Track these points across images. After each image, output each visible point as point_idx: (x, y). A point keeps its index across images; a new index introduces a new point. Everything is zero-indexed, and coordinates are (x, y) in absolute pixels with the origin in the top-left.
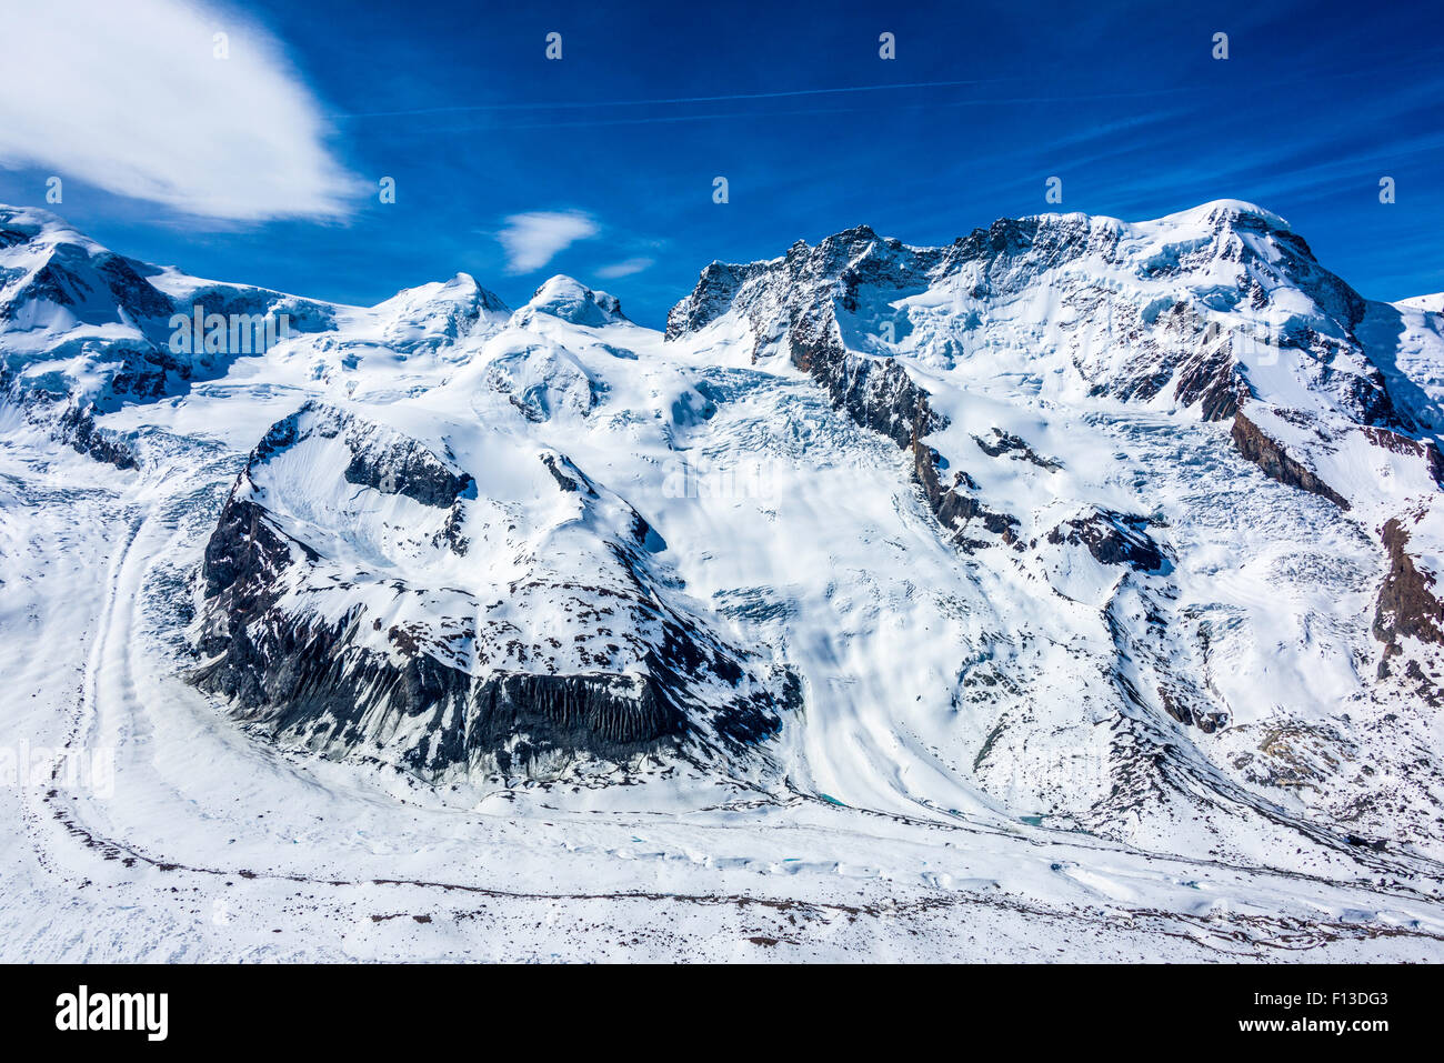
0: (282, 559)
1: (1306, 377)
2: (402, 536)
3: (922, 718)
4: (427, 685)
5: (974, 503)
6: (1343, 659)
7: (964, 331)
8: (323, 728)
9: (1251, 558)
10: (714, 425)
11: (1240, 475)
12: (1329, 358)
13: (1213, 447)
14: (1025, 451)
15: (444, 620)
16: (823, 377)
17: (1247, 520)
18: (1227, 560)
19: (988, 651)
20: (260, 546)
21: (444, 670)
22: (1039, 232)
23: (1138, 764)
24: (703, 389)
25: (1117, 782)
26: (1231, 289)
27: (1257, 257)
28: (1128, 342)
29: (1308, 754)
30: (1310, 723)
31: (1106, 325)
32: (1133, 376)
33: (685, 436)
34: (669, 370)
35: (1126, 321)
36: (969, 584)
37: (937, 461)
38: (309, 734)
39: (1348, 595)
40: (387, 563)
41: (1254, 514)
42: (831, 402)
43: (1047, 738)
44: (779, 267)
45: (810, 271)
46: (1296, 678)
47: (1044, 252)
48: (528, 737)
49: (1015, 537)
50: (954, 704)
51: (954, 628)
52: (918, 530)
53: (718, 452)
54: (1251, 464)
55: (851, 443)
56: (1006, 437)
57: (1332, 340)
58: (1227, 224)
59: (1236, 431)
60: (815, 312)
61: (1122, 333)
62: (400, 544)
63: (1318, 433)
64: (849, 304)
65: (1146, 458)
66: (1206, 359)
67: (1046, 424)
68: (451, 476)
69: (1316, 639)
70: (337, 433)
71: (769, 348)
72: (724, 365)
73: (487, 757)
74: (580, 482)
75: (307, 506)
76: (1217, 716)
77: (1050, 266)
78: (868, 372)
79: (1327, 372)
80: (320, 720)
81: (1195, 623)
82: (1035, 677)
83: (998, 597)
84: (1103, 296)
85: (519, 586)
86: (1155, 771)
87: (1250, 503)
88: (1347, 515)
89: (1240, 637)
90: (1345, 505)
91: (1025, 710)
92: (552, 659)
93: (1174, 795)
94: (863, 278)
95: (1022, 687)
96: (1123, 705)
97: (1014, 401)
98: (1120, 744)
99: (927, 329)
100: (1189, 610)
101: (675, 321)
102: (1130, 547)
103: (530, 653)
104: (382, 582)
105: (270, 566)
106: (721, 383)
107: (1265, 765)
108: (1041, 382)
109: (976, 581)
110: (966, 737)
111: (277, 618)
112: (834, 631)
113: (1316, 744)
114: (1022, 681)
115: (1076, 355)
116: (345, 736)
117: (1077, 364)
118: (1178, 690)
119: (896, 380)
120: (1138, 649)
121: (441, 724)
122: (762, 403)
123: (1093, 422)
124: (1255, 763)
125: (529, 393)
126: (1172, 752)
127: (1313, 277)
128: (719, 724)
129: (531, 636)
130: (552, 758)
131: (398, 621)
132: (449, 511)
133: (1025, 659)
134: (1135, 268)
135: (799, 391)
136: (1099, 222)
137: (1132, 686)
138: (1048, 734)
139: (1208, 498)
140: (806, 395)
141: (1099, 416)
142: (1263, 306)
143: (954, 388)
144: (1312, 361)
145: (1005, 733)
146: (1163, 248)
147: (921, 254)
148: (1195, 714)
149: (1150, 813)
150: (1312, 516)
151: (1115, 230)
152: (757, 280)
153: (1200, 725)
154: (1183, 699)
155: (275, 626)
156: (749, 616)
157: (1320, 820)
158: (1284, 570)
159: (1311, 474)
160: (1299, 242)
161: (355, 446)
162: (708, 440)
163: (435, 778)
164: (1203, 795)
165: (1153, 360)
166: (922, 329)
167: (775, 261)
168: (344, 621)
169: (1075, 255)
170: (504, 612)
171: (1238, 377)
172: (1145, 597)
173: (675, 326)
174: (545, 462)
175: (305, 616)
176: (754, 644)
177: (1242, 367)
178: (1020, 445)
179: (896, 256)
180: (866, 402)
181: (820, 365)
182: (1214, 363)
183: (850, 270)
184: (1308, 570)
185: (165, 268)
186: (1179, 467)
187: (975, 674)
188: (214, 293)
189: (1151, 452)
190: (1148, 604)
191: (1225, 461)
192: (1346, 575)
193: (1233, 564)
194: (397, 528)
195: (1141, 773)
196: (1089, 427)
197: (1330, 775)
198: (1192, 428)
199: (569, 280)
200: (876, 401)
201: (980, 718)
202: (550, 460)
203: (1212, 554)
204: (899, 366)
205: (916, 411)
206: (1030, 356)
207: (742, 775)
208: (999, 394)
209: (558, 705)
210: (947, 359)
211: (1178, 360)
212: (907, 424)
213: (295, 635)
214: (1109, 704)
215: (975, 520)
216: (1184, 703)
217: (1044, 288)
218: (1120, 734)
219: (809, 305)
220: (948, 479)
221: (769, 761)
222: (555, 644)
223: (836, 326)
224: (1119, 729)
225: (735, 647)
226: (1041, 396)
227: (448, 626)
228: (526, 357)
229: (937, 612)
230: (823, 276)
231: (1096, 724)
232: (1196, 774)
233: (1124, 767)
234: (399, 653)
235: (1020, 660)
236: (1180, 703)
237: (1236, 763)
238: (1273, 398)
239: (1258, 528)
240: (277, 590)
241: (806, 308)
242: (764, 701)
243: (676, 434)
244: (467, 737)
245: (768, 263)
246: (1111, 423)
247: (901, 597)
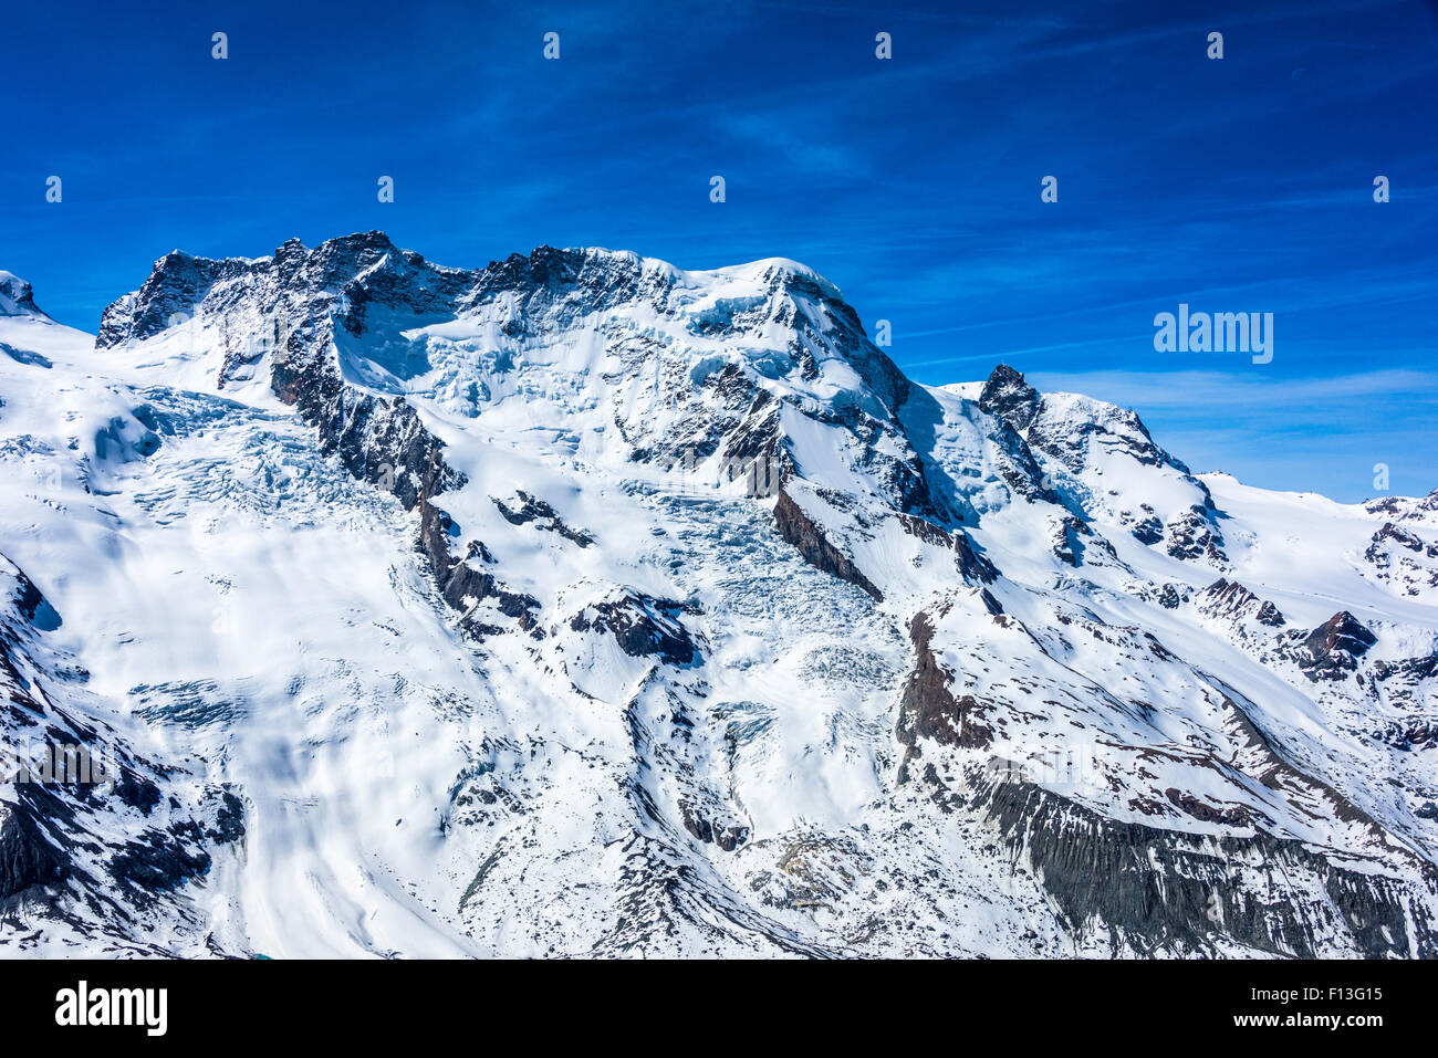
1: (849, 457)
3: (399, 847)
5: (489, 579)
6: (865, 762)
7: (493, 373)
9: (785, 651)
10: (156, 464)
11: (780, 559)
12: (873, 439)
13: (755, 527)
14: (552, 520)
16: (312, 413)
17: (783, 610)
18: (761, 654)
19: (489, 760)
22: (585, 267)
23: (648, 891)
24: (143, 414)
25: (624, 914)
26: (782, 355)
27: (809, 324)
28: (675, 403)
29: (825, 870)
30: (830, 835)
31: (652, 382)
32: (678, 442)
33: (111, 475)
34: (96, 387)
35: (674, 380)
36: (475, 678)
37: (447, 527)
39: (876, 693)
41: (791, 602)
42: (321, 445)
43: (549, 867)
44: (264, 268)
45: (305, 278)
46: (820, 785)
47: (590, 291)
49: (534, 622)
50: (442, 828)
51: (451, 733)
52: (419, 614)
53: (159, 500)
54: (791, 548)
55: (343, 499)
56: (532, 502)
57: (876, 420)
58: (781, 285)
59: (779, 511)
60: (307, 331)
61: (669, 392)
63: (857, 517)
64: (353, 325)
65: (685, 536)
66: (753, 430)
67: (579, 490)
69: (842, 742)
71: (243, 370)
72: (178, 387)
76: (738, 831)
77: (596, 308)
78: (371, 411)
79: (870, 453)
81: (723, 724)
82: (543, 791)
83: (507, 693)
84: (651, 348)
86: (666, 898)
87: (788, 590)
88: (880, 608)
89: (768, 741)
90: (878, 595)
91: (526, 832)
93: (683, 926)
94: (373, 295)
95: (527, 803)
96: (637, 823)
97: (544, 460)
98: (632, 868)
99: (449, 366)
100: (718, 710)
101: (113, 322)
102: (660, 636)
106: (170, 409)
107: (782, 884)
108: (578, 441)
109: (483, 674)
110: (453, 869)
112: (295, 738)
113: (834, 859)
114: (527, 797)
115: (619, 412)
117: (619, 423)
118: (699, 801)
119: (405, 424)
120: (660, 755)
122: (228, 440)
123: (631, 491)
124: (773, 883)
126: (687, 874)
127: (862, 352)
128: (119, 869)
133: (532, 771)
134: (686, 321)
135: (279, 429)
136: (651, 264)
137: (651, 799)
138: (552, 860)
139: (746, 583)
140: (288, 434)
141: (638, 485)
142: (812, 378)
143: (478, 439)
144: (856, 440)
145: (501, 861)
146: (716, 303)
147: (447, 275)
148: (715, 829)
149: (657, 948)
150: (846, 607)
151: (667, 276)
152: (233, 282)
153: (720, 844)
154: (704, 812)
156: (179, 720)
157: (832, 943)
158: (816, 665)
159: (848, 561)
160: (850, 312)
162: (145, 484)
164: (714, 923)
165: (700, 426)
166: (442, 365)
167: (260, 260)
169: (624, 299)
171: (784, 452)
172: (673, 695)
173: (111, 329)
176: (183, 758)
177: (788, 441)
178: (547, 512)
179: (416, 274)
180: (365, 449)
181: (309, 398)
182: (761, 434)
183: (356, 283)
184: (839, 666)
186: (719, 547)
187: (472, 790)
189: (692, 529)
190: (675, 702)
191: (766, 543)
192: (873, 671)
193: (766, 657)
195: (651, 901)
196: (626, 497)
197: (845, 892)
198: (736, 504)
200: (378, 448)
201: (472, 844)
203: (745, 647)
204: (409, 408)
205: (427, 462)
206: (568, 409)
207: (147, 937)
208: (528, 450)
210: (471, 404)
211: (725, 428)
212: (415, 479)
214: (622, 821)
215: (488, 600)
216: (706, 817)
217: (588, 331)
218: (632, 857)
219: (301, 320)
220: (459, 549)
221: (188, 914)
223: (334, 351)
224: (632, 851)
225: (154, 762)
226: (576, 458)
229: (431, 713)
230: (322, 287)
231: (607, 845)
232: (711, 899)
233: (633, 895)
235: (528, 771)
236: (700, 817)
237: (753, 884)
238: (816, 477)
239: (794, 618)
241: (296, 324)
242: (189, 833)
243: (98, 472)
245: (249, 262)
246: (650, 494)
247: (388, 695)
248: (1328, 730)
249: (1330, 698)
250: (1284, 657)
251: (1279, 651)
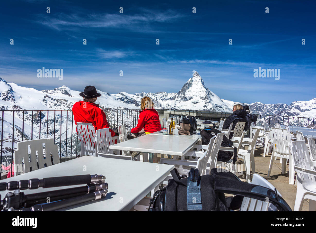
248: (36, 133)
249: (37, 127)
250: (28, 120)
251: (27, 119)
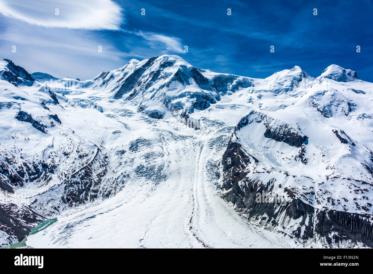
0: (247, 161)
2: (284, 156)
4: (299, 209)
8: (264, 219)
15: (303, 187)
20: (240, 157)
21: (304, 204)
38: (260, 220)
40: (279, 165)
48: (338, 233)
62: (283, 159)
68: (300, 137)
70: (261, 121)
73: (323, 238)
74: (348, 140)
75: (253, 144)
80: (263, 216)
85: (330, 177)
92: (345, 206)
103: (336, 202)
104: (280, 172)
105: (244, 163)
111: (247, 181)
116: (272, 222)
121: (305, 223)
125: (325, 107)
129: (336, 196)
130: (348, 242)
131: (287, 186)
132: (300, 149)
155: (247, 183)
161: (267, 125)
163: (304, 242)
168: (269, 184)
170: (325, 186)
174: (334, 132)
175: (256, 181)
185: (206, 70)
188: (219, 77)
194: (282, 153)
199: (337, 66)
202: (336, 132)
209: (349, 223)
213: (253, 187)
222: (346, 200)
227: (305, 189)
228: (323, 94)
234: (288, 197)
240: (246, 171)
244: (314, 229)
